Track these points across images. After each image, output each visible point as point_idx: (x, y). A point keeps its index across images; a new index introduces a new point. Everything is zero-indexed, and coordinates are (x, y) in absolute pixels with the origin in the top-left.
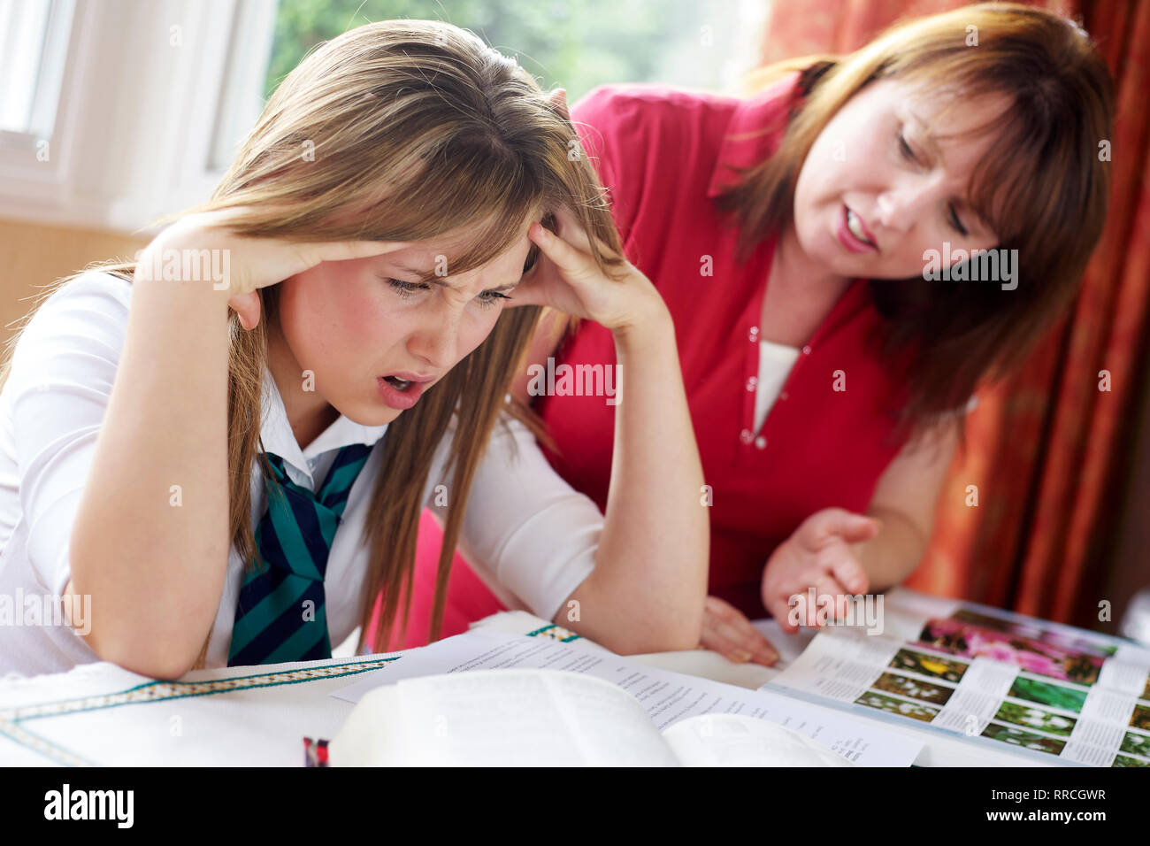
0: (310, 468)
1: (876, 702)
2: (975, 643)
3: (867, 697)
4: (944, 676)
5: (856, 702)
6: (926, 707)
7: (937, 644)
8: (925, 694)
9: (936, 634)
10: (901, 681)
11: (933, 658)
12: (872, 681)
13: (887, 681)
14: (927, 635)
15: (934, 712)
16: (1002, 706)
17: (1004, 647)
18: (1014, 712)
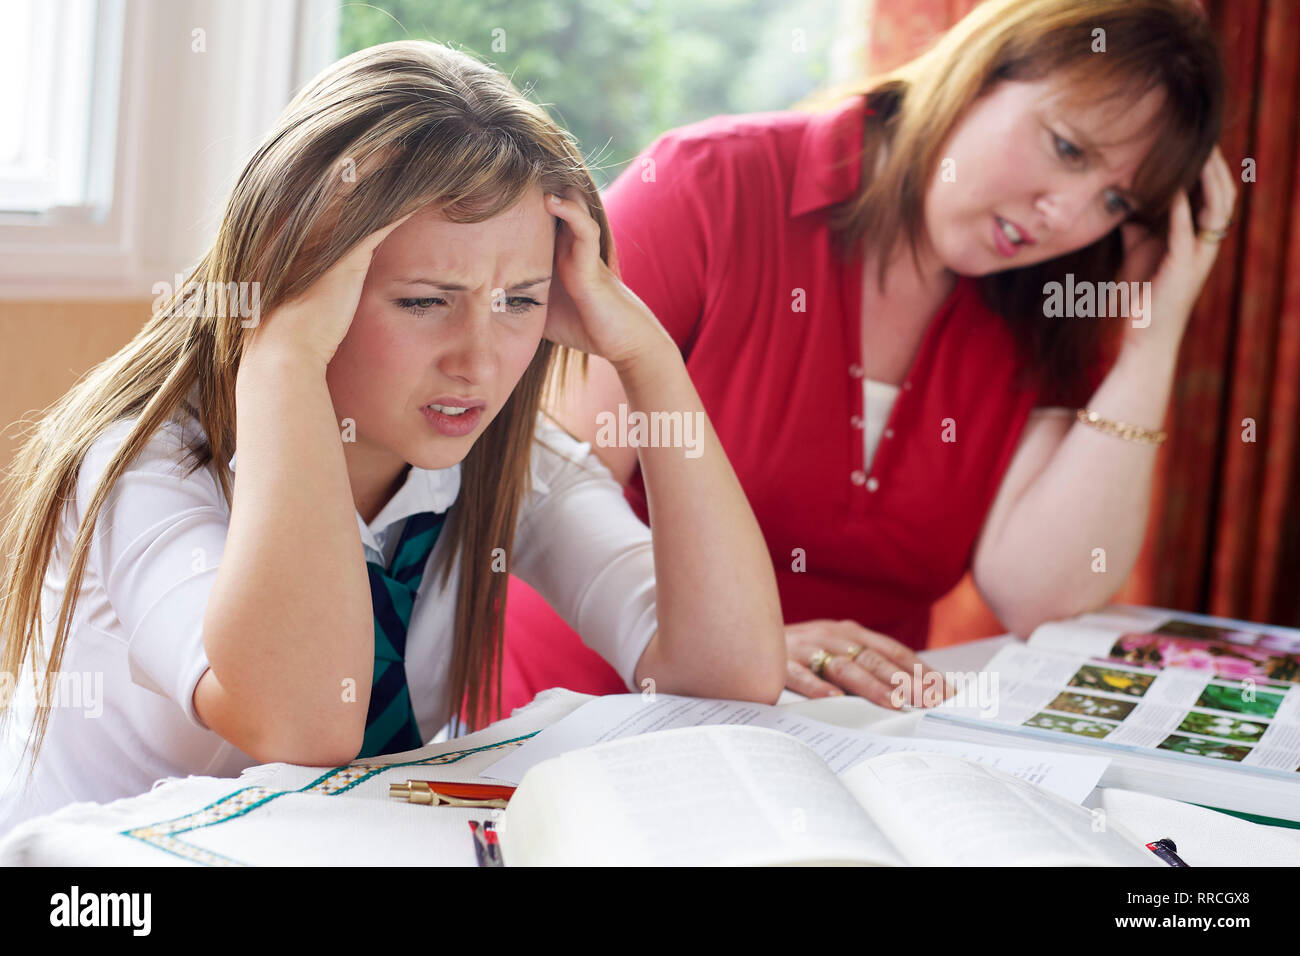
0: (379, 545)
1: (1047, 722)
2: (1170, 653)
3: (1037, 719)
4: (1127, 691)
5: (1025, 724)
6: (1102, 724)
7: (1129, 658)
8: (1104, 710)
9: (1127, 647)
10: (1079, 699)
11: (1118, 672)
12: (1047, 702)
13: (1064, 700)
14: (1118, 652)
15: (1109, 729)
16: (1188, 716)
17: (1201, 655)
18: (1200, 722)
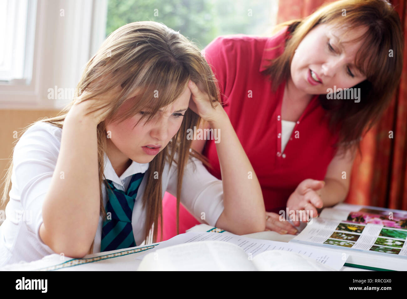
0: (123, 183)
1: (331, 242)
2: (367, 219)
3: (328, 241)
4: (356, 231)
5: (324, 243)
6: (350, 242)
7: (354, 221)
8: (349, 238)
9: (353, 217)
10: (340, 234)
11: (352, 225)
12: (330, 235)
13: (336, 235)
14: (350, 218)
15: (353, 244)
16: (377, 239)
17: (378, 219)
18: (382, 241)
